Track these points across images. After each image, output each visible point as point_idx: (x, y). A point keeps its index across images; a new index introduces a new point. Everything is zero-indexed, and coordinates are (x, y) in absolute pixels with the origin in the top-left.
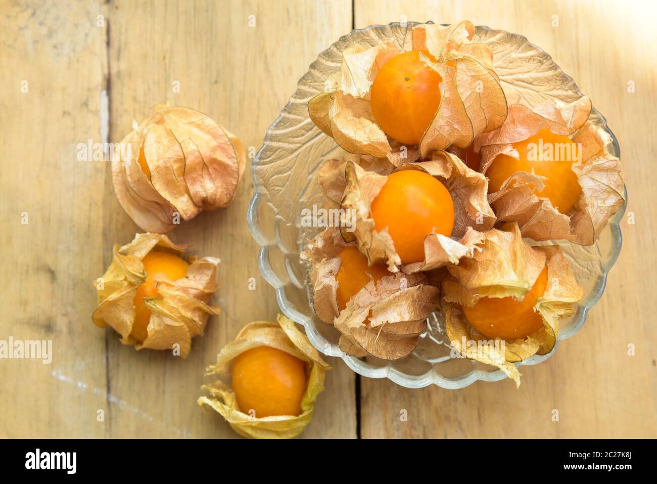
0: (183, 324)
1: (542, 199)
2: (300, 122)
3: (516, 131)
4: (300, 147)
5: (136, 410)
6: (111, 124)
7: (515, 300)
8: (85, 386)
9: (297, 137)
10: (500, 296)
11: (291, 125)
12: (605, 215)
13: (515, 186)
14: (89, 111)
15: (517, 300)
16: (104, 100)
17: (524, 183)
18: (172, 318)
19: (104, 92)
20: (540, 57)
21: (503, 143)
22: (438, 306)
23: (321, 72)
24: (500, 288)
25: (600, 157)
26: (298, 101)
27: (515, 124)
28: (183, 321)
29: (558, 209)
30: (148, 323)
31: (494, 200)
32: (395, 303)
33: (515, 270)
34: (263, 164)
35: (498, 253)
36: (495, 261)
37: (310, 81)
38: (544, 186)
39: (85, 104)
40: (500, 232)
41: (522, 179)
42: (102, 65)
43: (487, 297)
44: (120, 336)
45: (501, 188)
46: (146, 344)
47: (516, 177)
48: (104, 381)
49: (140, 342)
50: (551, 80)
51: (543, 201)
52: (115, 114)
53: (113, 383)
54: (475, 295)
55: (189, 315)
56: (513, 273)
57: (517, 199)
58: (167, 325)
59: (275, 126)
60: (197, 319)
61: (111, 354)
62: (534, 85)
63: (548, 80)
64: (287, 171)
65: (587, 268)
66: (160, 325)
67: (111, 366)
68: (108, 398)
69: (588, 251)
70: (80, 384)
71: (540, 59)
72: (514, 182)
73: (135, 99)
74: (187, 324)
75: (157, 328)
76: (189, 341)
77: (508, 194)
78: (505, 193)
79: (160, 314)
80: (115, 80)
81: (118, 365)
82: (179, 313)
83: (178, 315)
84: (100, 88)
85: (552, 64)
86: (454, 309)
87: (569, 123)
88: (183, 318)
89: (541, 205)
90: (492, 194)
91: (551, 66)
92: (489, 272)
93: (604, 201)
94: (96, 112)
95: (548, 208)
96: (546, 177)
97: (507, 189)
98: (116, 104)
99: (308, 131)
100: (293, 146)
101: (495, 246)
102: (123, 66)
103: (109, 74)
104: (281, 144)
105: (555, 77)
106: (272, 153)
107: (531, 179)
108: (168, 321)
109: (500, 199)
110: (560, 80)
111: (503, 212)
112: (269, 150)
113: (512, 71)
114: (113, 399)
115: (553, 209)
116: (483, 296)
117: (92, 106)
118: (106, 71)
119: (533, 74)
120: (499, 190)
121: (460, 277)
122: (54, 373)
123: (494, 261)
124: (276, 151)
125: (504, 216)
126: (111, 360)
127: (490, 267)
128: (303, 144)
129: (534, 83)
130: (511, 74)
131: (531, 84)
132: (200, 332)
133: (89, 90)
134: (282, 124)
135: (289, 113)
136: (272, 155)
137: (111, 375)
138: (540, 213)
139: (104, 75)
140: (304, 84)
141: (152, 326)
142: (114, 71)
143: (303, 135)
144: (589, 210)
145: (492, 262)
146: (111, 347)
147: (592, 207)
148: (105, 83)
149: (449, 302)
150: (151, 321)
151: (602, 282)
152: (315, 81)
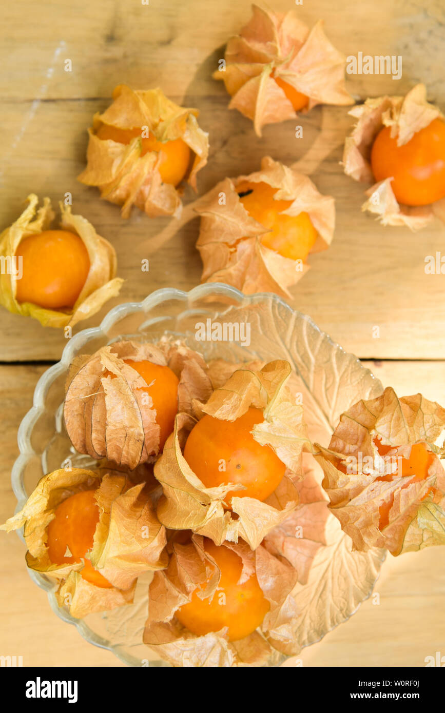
0: (114, 177)
1: (190, 594)
2: (313, 350)
3: (268, 576)
4: (286, 346)
7: (88, 550)
8: (49, 76)
9: (297, 345)
10: (96, 536)
11: (310, 342)
12: (174, 657)
13: (207, 568)
15: (87, 552)
17: (209, 578)
18: (120, 166)
20: (346, 611)
21: (256, 562)
22: (102, 466)
23: (361, 380)
24: (104, 538)
25: (235, 658)
26: (334, 352)
27: (276, 575)
28: (116, 179)
29: (178, 610)
30: (116, 141)
31: (195, 544)
32: (126, 404)
33: (119, 557)
34: (273, 307)
35: (141, 544)
36: (133, 539)
37: (353, 367)
38: (202, 599)
40: (161, 549)
41: (213, 576)
43: (98, 521)
44: (102, 112)
45: (206, 553)
46: (94, 139)
47: (216, 570)
48: (54, 96)
49: (95, 132)
50: (321, 619)
51: (188, 596)
54: (103, 508)
55: (123, 183)
56: (116, 554)
57: (194, 568)
58: (112, 161)
59: (311, 325)
60: (118, 192)
61: (83, 103)
62: (318, 601)
63: (321, 616)
64: (263, 330)
65: (119, 631)
66: (113, 153)
67: (71, 103)
68: (37, 100)
69: (137, 633)
70: (51, 70)
71: (344, 610)
72: (212, 568)
74: (113, 182)
75: (110, 150)
76: (95, 184)
77: (200, 560)
78: (201, 556)
79: (124, 154)
81: (71, 111)
82: (125, 174)
83: (123, 173)
85: (337, 621)
86: (94, 480)
87: (275, 632)
88: (119, 177)
89: (184, 593)
90: (202, 543)
91: (335, 620)
92: (123, 530)
93: (188, 659)
95: (180, 600)
96: (212, 601)
97: (205, 559)
99: (302, 357)
100: (288, 340)
101: (148, 543)
104: (291, 327)
105: (323, 624)
106: (284, 317)
107: (212, 584)
108: (117, 162)
109: (196, 551)
110: (319, 628)
111: (183, 553)
112: (286, 315)
113: (336, 580)
115: (179, 605)
116: (100, 517)
119: (330, 601)
120: (205, 551)
121: (126, 496)
122: (63, 43)
123: (133, 537)
124: (285, 322)
125: (178, 554)
126: (76, 103)
127: (128, 532)
128: (289, 351)
129: (320, 601)
130: (333, 578)
131: (320, 597)
132: (105, 196)
134: (312, 332)
135: (323, 341)
136: (282, 318)
137: (63, 103)
138: (175, 591)
140: (350, 361)
141: (112, 146)
143: (298, 352)
144: (181, 642)
145: (133, 535)
146: (91, 103)
147: (183, 644)
149: (103, 479)
150: (118, 144)
151: (103, 644)
152: (352, 372)
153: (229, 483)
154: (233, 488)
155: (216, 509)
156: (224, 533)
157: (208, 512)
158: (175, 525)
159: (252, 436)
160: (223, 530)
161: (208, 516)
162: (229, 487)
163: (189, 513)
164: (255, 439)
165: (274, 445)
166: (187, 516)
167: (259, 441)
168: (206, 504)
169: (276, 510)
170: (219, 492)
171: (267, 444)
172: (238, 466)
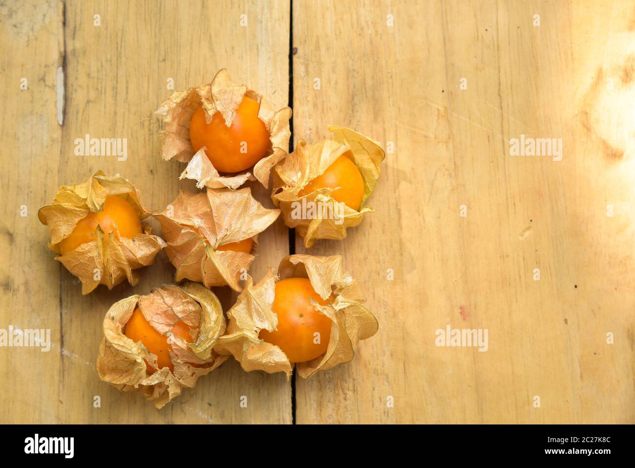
5: (88, 363)
6: (66, 98)
14: (46, 85)
16: (61, 76)
19: (61, 68)
39: (43, 79)
42: (59, 43)
52: (70, 89)
53: (66, 337)
68: (62, 352)
73: (89, 75)
80: (70, 57)
84: (56, 65)
94: (53, 87)
98: (71, 80)
102: (78, 44)
103: (65, 51)
114: (66, 352)
117: (49, 82)
118: (62, 49)
133: (46, 66)
137: (64, 329)
139: (60, 52)
142: (70, 49)
148: (61, 61)
153: (316, 310)
154: (316, 305)
155: (340, 304)
156: (350, 284)
157: (346, 306)
158: (371, 318)
159: (278, 326)
160: (348, 287)
161: (348, 304)
162: (319, 308)
163: (357, 317)
164: (278, 322)
165: (270, 307)
166: (359, 316)
167: (277, 320)
168: (342, 311)
169: (305, 267)
170: (327, 312)
171: (274, 312)
172: (301, 316)
